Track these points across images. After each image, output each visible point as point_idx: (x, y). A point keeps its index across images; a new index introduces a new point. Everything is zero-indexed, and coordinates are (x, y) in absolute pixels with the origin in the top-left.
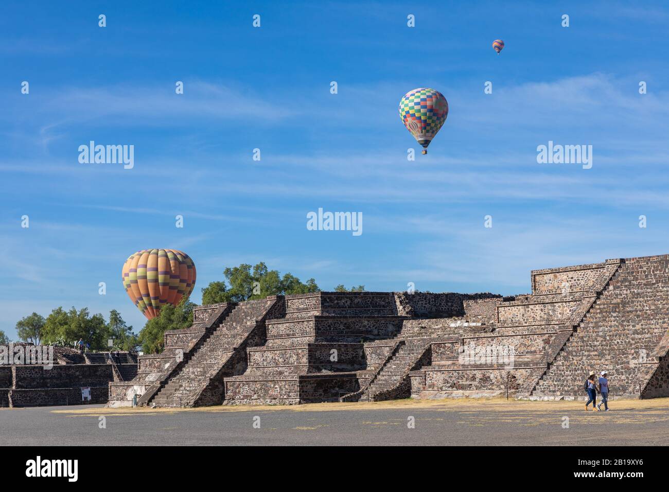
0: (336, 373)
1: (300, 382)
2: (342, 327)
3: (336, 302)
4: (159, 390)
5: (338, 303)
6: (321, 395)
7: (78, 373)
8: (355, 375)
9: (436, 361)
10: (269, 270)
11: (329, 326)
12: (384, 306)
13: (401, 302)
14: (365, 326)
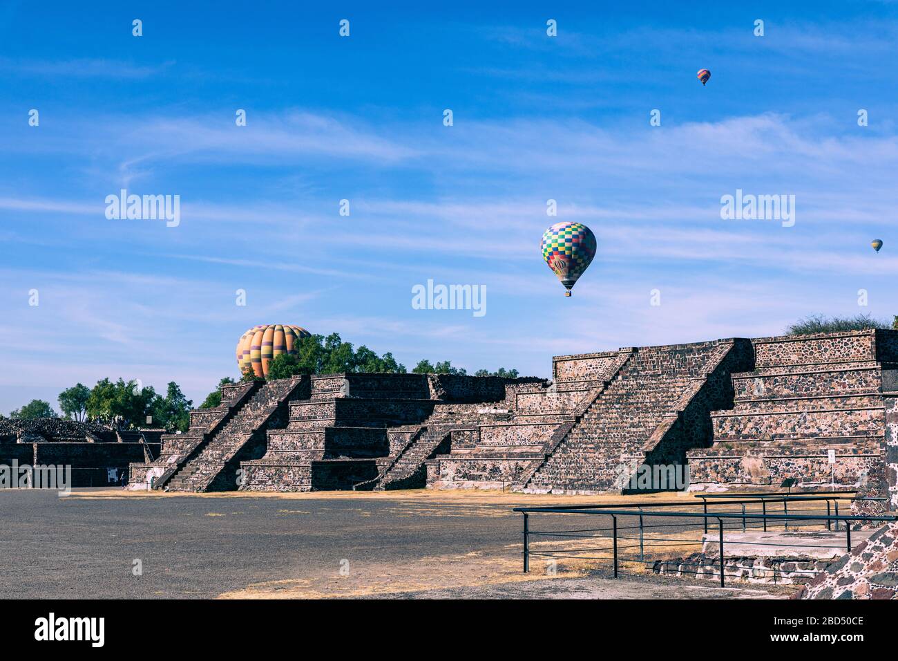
0: (354, 460)
1: (313, 468)
2: (365, 410)
3: (362, 383)
4: (176, 473)
5: (364, 385)
6: (335, 482)
7: (105, 452)
8: (374, 462)
9: (455, 450)
10: (343, 342)
11: (351, 409)
12: (415, 389)
13: (433, 385)
14: (391, 410)
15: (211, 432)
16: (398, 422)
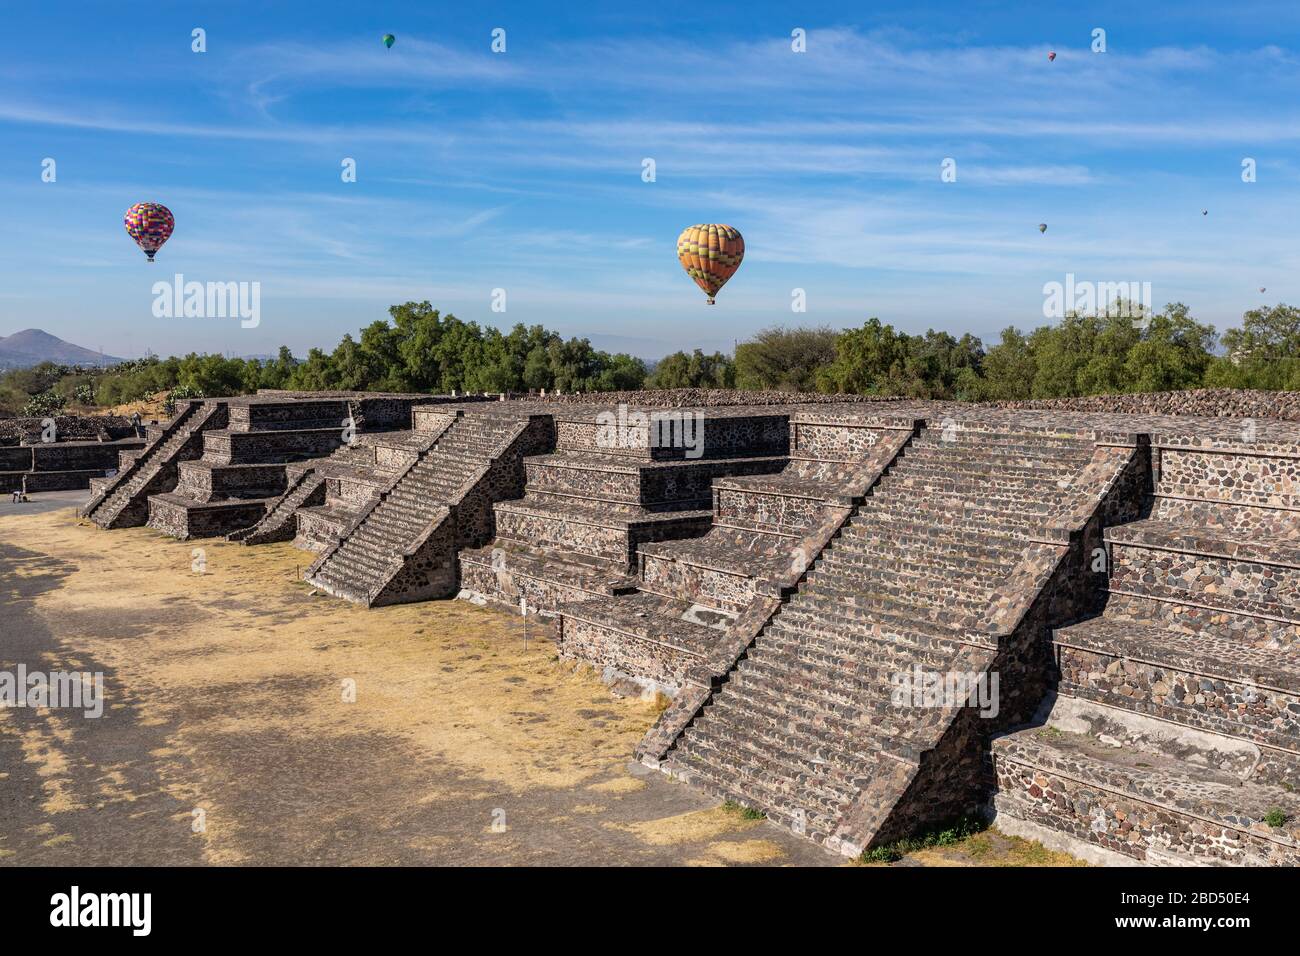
0: (247, 502)
1: (189, 515)
2: (268, 445)
3: (270, 415)
4: (104, 500)
5: (272, 416)
6: (217, 528)
7: (109, 453)
8: (263, 504)
9: (331, 500)
11: (251, 445)
12: (334, 416)
13: (353, 412)
14: (299, 443)
15: (144, 457)
16: (305, 454)
